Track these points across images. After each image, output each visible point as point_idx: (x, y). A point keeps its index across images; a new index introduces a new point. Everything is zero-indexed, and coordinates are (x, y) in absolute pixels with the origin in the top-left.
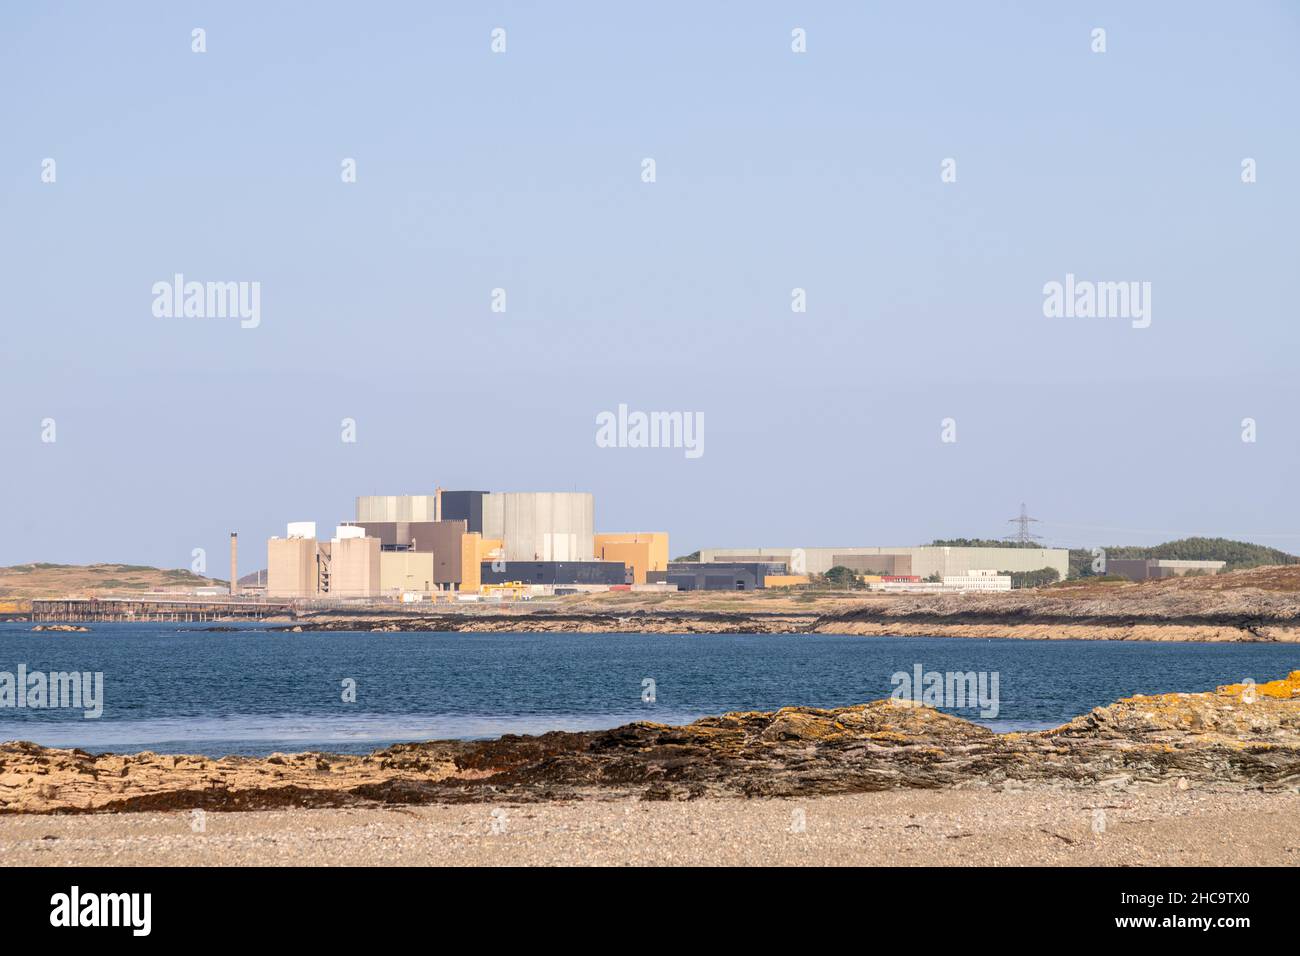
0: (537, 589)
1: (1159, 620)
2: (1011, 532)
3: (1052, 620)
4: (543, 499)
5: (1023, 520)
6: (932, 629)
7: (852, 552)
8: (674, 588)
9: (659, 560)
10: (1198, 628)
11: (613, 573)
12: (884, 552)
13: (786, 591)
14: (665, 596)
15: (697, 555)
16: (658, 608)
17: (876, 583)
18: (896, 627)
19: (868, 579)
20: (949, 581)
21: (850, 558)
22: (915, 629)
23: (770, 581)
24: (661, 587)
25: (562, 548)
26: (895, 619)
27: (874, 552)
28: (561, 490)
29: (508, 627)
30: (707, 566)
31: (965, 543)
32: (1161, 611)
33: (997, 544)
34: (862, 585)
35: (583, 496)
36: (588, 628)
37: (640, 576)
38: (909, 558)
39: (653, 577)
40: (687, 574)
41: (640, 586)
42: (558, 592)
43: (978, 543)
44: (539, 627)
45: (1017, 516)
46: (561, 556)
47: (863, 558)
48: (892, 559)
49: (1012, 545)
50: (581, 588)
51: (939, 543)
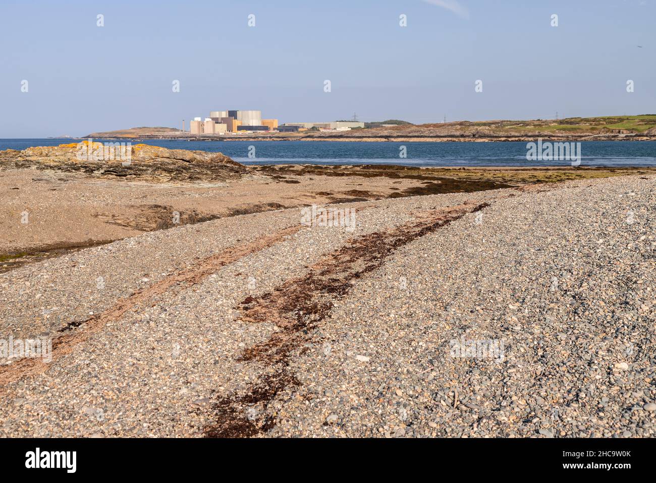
0: (249, 132)
1: (369, 137)
2: (353, 119)
3: (347, 137)
4: (250, 112)
5: (355, 116)
6: (322, 139)
7: (318, 123)
8: (278, 131)
9: (276, 125)
10: (377, 139)
11: (266, 128)
12: (325, 123)
13: (302, 132)
14: (276, 133)
15: (285, 124)
16: (274, 136)
17: (322, 130)
18: (315, 139)
19: (320, 129)
20: (338, 129)
21: (316, 125)
22: (319, 139)
23: (299, 130)
24: (276, 131)
25: (255, 122)
26: (316, 137)
27: (322, 123)
28: (254, 110)
29: (234, 140)
30: (286, 126)
31: (343, 121)
32: (370, 135)
33: (350, 121)
34: (319, 130)
35: (259, 111)
36: (251, 140)
37: (272, 128)
38: (330, 124)
39: (274, 129)
40: (282, 129)
41: (272, 131)
42: (254, 132)
43: (346, 121)
44: (241, 140)
45: (353, 115)
46: (254, 125)
47: (319, 125)
48: (326, 125)
49: (353, 122)
50: (258, 131)
51: (337, 121)
